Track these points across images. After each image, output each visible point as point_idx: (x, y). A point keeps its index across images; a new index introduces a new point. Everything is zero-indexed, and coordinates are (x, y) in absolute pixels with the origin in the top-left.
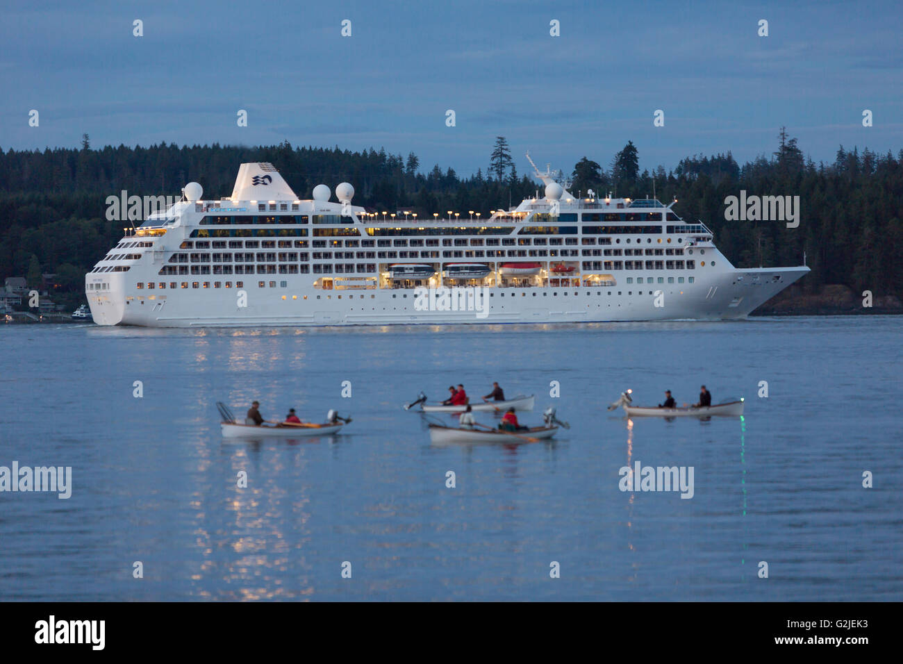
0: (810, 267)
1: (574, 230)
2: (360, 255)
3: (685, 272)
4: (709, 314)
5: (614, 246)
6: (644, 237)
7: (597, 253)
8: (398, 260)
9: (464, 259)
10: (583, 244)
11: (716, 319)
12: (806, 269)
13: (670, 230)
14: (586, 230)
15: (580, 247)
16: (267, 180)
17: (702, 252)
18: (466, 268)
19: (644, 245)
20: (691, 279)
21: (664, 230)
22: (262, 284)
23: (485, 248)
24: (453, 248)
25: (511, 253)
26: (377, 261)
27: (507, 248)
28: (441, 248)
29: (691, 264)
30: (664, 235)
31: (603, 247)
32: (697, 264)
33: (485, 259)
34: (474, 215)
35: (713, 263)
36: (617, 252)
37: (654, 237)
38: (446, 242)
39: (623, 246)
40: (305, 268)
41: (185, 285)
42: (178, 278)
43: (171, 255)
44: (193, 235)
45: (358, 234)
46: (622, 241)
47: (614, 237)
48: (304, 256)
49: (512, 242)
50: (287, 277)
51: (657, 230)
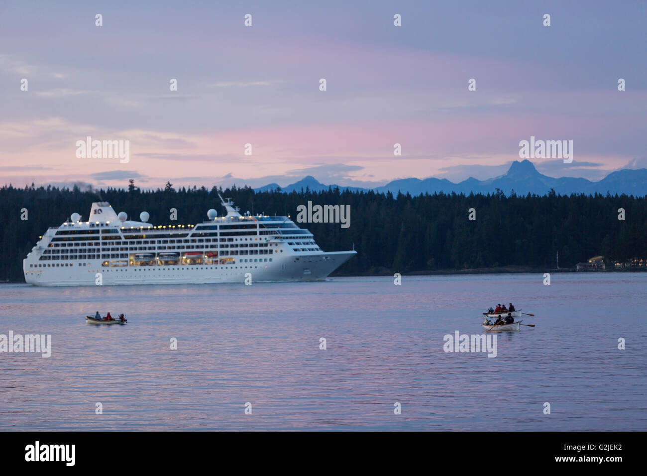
0: (357, 251)
1: (215, 234)
2: (122, 249)
3: (268, 256)
4: (293, 278)
5: (234, 242)
6: (248, 237)
7: (227, 246)
8: (138, 251)
9: (167, 250)
10: (220, 241)
11: (297, 280)
12: (355, 252)
13: (261, 233)
14: (222, 234)
15: (219, 243)
16: (100, 212)
17: (276, 245)
18: (166, 255)
19: (249, 242)
20: (271, 260)
21: (258, 233)
22: (80, 265)
23: (176, 245)
24: (162, 245)
25: (188, 247)
26: (129, 252)
27: (185, 245)
28: (156, 245)
29: (271, 251)
30: (258, 236)
31: (229, 243)
32: (274, 252)
33: (176, 250)
34: (172, 227)
35: (281, 251)
36: (237, 246)
37: (253, 237)
38: (159, 242)
39: (239, 242)
40: (98, 256)
41: (49, 265)
42: (46, 262)
43: (44, 251)
44: (52, 241)
45: (120, 238)
46: (238, 240)
47: (234, 237)
48: (98, 250)
49: (187, 241)
50: (91, 261)
51: (255, 233)
